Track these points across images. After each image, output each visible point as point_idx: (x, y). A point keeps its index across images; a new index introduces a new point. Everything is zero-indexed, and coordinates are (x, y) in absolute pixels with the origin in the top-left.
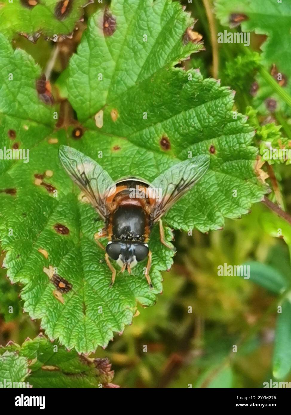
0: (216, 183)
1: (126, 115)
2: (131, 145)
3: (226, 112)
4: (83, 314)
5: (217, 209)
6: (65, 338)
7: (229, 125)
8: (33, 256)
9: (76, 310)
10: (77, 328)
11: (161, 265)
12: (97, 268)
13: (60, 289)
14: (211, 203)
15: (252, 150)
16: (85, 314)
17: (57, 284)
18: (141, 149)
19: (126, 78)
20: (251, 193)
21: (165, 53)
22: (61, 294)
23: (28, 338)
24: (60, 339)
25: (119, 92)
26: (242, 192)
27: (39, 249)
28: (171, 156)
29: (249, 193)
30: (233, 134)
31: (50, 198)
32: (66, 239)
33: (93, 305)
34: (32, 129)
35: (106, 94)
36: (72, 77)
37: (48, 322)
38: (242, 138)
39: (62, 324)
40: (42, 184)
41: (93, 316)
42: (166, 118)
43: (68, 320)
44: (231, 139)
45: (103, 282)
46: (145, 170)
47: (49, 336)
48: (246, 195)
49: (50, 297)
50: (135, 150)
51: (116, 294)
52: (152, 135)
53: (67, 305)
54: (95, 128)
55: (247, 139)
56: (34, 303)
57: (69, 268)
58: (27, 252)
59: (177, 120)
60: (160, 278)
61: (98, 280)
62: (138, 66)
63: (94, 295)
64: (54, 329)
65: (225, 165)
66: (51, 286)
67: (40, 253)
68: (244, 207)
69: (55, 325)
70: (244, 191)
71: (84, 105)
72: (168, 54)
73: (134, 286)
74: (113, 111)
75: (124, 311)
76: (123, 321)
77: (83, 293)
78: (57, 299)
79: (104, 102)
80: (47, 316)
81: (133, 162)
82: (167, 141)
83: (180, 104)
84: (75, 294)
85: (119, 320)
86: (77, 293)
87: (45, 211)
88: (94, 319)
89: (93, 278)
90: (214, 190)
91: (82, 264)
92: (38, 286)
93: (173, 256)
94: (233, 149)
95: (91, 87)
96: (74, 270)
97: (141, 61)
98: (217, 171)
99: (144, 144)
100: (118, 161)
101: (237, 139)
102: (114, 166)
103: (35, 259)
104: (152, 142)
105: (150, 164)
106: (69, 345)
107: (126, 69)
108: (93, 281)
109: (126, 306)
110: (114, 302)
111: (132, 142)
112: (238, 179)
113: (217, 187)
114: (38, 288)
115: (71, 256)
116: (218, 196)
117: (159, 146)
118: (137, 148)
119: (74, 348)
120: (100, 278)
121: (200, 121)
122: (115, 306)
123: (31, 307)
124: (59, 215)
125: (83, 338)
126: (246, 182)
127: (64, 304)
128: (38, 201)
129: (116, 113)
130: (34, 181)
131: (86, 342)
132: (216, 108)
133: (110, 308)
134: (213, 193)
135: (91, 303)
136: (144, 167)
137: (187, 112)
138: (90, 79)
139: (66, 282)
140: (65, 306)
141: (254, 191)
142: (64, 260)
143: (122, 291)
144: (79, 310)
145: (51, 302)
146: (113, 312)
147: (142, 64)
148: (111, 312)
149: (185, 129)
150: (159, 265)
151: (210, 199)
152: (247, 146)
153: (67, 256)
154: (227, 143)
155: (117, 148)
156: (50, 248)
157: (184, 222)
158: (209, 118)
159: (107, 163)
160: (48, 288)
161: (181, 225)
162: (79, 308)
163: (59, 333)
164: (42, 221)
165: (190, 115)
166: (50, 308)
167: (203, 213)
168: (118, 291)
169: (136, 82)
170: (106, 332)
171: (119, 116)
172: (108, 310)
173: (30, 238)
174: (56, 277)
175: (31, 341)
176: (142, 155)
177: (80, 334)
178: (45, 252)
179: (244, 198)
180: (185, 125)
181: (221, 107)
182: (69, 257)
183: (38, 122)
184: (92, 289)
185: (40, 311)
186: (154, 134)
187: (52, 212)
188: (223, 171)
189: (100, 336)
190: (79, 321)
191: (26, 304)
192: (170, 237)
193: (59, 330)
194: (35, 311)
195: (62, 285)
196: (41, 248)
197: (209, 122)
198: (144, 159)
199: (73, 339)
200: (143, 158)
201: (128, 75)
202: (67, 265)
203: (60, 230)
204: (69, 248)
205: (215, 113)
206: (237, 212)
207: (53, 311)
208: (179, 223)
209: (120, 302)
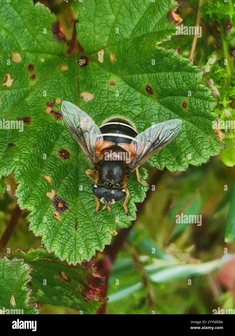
0: (185, 131)
1: (121, 61)
2: (124, 83)
3: (196, 84)
4: (75, 230)
5: (184, 155)
6: (60, 252)
7: (198, 93)
8: (39, 184)
9: (70, 227)
10: (69, 243)
11: (136, 197)
12: (89, 189)
13: (58, 209)
14: (180, 148)
15: (214, 116)
16: (76, 229)
17: (56, 204)
18: (131, 88)
19: (123, 31)
20: (211, 146)
21: (154, 22)
22: (59, 214)
23: (32, 248)
24: (55, 252)
25: (117, 40)
26: (204, 145)
27: (44, 176)
28: (153, 100)
29: (209, 146)
30: (201, 99)
31: (58, 125)
32: (67, 163)
33: (83, 223)
34: (47, 61)
35: (107, 39)
36: (81, 23)
37: (48, 238)
38: (207, 104)
39: (58, 240)
40: (52, 112)
41: (82, 233)
42: (151, 73)
43: (63, 236)
44: (199, 102)
45: (92, 204)
46: (132, 108)
47: (47, 249)
48: (207, 148)
49: (50, 218)
50: (126, 88)
51: (101, 217)
52: (139, 81)
53: (63, 222)
54: (97, 61)
55: (210, 107)
56: (37, 223)
57: (67, 189)
58: (35, 181)
59: (159, 77)
60: (135, 209)
61: (88, 201)
62: (132, 24)
63: (84, 213)
64: (51, 244)
65: (194, 118)
66: (52, 207)
67: (45, 180)
68: (204, 157)
69: (53, 240)
70: (205, 144)
71: (89, 44)
72: (156, 23)
73: (115, 211)
74: (112, 54)
75: (105, 233)
76: (104, 241)
77: (77, 211)
78: (56, 219)
79: (105, 45)
80: (47, 234)
81: (124, 99)
82: (151, 89)
83: (161, 67)
84: (70, 211)
85: (101, 240)
86: (72, 211)
87: (52, 138)
88: (82, 235)
89: (85, 198)
90: (183, 137)
91: (78, 183)
92: (42, 210)
93: (146, 191)
94: (200, 111)
95: (95, 31)
96: (71, 190)
97: (135, 21)
98: (187, 120)
99: (133, 85)
100: (112, 96)
101: (204, 104)
102: (109, 100)
103: (40, 186)
104: (140, 86)
105: (137, 103)
106: (62, 257)
107: (123, 24)
108: (85, 201)
109: (107, 229)
110: (98, 224)
111: (125, 81)
112: (202, 132)
113: (186, 134)
114: (41, 212)
115: (70, 178)
116: (186, 143)
117: (145, 90)
118: (127, 86)
119: (66, 260)
120: (90, 199)
121: (176, 84)
122: (99, 228)
123: (35, 226)
124: (63, 140)
125: (73, 251)
126: (208, 136)
127: (61, 221)
128: (48, 130)
129: (114, 57)
130: (46, 109)
131: (75, 254)
132: (189, 79)
133: (95, 228)
134: (182, 139)
135: (81, 221)
136: (132, 105)
137: (167, 73)
138: (95, 26)
139: (64, 203)
140: (62, 223)
141: (213, 146)
142: (64, 181)
143: (105, 215)
144: (72, 226)
145: (50, 222)
146: (97, 232)
147: (136, 23)
148: (96, 231)
149: (165, 86)
150: (135, 198)
151: (180, 144)
152: (211, 112)
153: (66, 178)
154: (196, 104)
155: (113, 84)
156: (53, 174)
157: (158, 161)
158: (183, 84)
159: (104, 96)
160: (49, 209)
161: (155, 164)
162: (72, 225)
163: (55, 248)
164: (48, 149)
165: (169, 76)
166: (49, 227)
167: (173, 154)
168: (102, 214)
169: (130, 36)
170: (91, 249)
171: (115, 59)
172: (94, 230)
173: (38, 167)
174: (56, 199)
175: (34, 251)
176: (132, 94)
177: (71, 247)
178: (49, 178)
179: (204, 150)
180: (165, 83)
181: (192, 79)
182: (68, 178)
183: (53, 54)
184: (84, 208)
185: (41, 230)
186: (141, 81)
187: (58, 137)
188: (192, 122)
189: (86, 251)
190: (71, 236)
191: (31, 224)
192: (145, 176)
193: (55, 245)
194: (38, 230)
195: (60, 205)
196: (46, 174)
197: (183, 87)
198: (132, 98)
199: (65, 252)
200: (132, 96)
201: (124, 29)
202: (66, 186)
203: (63, 155)
204: (68, 170)
205: (188, 82)
206: (198, 160)
207: (52, 229)
208: (153, 162)
209: (103, 225)
